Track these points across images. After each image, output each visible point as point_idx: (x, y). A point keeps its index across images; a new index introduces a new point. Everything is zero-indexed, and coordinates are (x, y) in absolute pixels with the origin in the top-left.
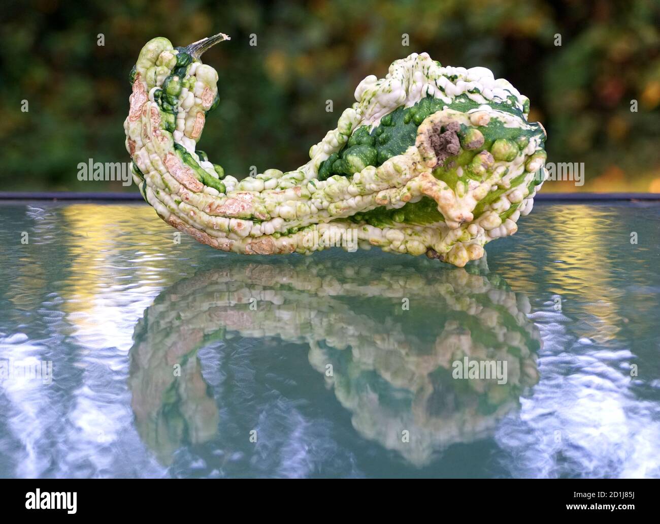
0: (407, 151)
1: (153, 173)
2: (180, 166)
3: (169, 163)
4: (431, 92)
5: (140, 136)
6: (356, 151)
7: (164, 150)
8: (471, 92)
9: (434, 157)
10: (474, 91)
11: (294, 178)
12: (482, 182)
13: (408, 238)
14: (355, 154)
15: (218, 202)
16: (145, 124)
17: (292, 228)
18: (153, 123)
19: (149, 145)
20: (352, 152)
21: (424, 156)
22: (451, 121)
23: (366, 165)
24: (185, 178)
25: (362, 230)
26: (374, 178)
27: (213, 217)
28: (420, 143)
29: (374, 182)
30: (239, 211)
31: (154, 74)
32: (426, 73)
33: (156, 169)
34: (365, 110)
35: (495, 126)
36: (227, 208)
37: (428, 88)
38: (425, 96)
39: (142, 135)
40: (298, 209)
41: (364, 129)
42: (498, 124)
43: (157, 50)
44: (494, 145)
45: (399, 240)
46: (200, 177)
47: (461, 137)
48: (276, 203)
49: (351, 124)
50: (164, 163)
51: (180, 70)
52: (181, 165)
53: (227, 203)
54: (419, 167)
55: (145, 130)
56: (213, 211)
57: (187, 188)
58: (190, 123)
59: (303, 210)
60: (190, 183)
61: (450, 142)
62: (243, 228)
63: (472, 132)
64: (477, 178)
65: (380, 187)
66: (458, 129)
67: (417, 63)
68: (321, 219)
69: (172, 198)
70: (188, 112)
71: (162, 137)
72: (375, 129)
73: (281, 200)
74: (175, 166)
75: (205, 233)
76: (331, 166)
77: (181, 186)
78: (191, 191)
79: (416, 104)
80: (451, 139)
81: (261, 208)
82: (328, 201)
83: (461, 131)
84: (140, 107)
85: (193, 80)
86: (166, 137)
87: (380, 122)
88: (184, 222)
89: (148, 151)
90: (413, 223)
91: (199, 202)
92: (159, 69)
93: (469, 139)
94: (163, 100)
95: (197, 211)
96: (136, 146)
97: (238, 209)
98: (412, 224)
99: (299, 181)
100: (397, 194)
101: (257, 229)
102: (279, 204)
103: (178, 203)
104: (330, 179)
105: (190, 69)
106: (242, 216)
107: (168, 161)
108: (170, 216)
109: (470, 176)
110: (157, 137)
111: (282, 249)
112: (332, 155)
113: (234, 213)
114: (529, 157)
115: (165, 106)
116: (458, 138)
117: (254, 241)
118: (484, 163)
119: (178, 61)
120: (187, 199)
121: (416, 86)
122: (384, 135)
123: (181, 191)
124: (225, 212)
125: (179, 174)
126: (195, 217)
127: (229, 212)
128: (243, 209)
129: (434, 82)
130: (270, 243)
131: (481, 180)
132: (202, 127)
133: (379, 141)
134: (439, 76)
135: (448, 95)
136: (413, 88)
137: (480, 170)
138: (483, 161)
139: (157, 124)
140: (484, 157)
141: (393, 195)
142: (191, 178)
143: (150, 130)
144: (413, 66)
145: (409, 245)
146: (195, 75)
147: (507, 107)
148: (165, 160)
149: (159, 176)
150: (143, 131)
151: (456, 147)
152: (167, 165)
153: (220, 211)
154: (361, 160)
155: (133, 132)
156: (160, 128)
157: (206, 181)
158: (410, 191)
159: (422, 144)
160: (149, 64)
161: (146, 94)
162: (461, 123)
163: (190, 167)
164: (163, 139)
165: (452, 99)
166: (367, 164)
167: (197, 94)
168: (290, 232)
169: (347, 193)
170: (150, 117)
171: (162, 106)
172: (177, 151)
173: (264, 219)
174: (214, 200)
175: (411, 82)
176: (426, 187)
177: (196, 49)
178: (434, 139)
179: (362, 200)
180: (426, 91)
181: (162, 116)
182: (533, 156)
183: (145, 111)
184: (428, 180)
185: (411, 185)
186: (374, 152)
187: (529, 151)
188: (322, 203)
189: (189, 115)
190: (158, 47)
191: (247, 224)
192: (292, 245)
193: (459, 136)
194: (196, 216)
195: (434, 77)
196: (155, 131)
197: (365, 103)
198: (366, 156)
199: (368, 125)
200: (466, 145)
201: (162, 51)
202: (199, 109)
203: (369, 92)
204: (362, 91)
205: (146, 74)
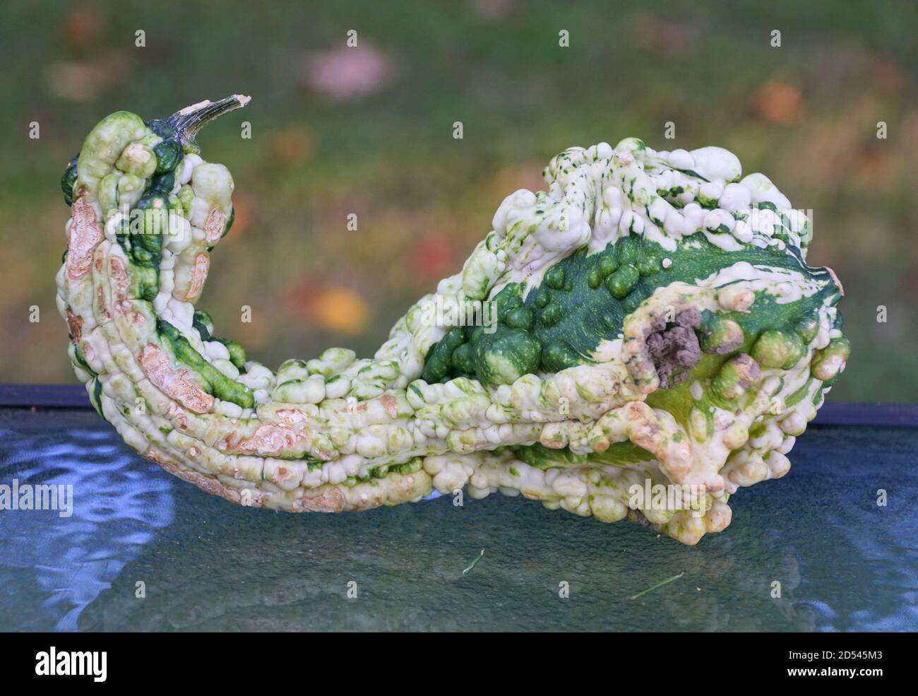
0: (598, 349)
1: (117, 377)
2: (170, 369)
3: (149, 362)
4: (638, 229)
5: (90, 308)
6: (502, 345)
7: (138, 339)
8: (714, 232)
9: (654, 377)
10: (720, 230)
11: (380, 377)
12: (738, 413)
13: (594, 490)
14: (501, 352)
15: (244, 431)
16: (101, 288)
17: (378, 468)
18: (115, 287)
19: (110, 327)
20: (494, 345)
21: (636, 378)
22: (685, 307)
23: (523, 373)
24: (180, 389)
25: (509, 473)
26: (538, 403)
27: (232, 457)
28: (630, 356)
29: (538, 408)
30: (282, 447)
31: (113, 190)
32: (628, 191)
33: (122, 371)
34: (512, 254)
35: (761, 306)
36: (259, 442)
37: (633, 222)
38: (626, 233)
39: (96, 308)
40: (391, 440)
41: (512, 292)
42: (767, 302)
43: (117, 142)
44: (759, 343)
45: (578, 497)
46: (206, 384)
47: (701, 334)
48: (350, 430)
49: (487, 280)
50: (139, 361)
51: (163, 179)
52: (172, 365)
53: (258, 433)
54: (625, 391)
55: (101, 299)
56: (234, 447)
57: (183, 407)
58: (184, 277)
59: (400, 443)
60: (189, 398)
61: (684, 348)
62: (289, 477)
63: (723, 327)
64: (730, 405)
65: (550, 418)
66: (697, 322)
67: (611, 171)
68: (432, 450)
69: (153, 422)
70: (179, 255)
71: (134, 315)
72: (533, 292)
73: (360, 424)
74: (161, 369)
75: (215, 480)
76: (451, 355)
77: (173, 404)
78: (192, 412)
79: (609, 245)
80: (684, 342)
81: (323, 441)
82: (447, 427)
83: (702, 325)
84: (88, 252)
85: (189, 197)
86: (141, 314)
87: (541, 279)
88: (176, 462)
89: (109, 338)
90: (602, 461)
91: (207, 433)
92: (124, 180)
93: (717, 340)
94: (134, 242)
95: (203, 447)
96: (84, 326)
97: (280, 444)
98: (598, 462)
99: (389, 380)
100: (582, 435)
101: (315, 477)
102: (356, 431)
103: (167, 432)
104: (451, 385)
105: (181, 173)
106: (287, 456)
107: (147, 359)
108: (149, 449)
109: (717, 401)
110: (125, 313)
111: (360, 505)
112: (451, 333)
113: (273, 451)
114: (820, 353)
115: (137, 254)
116: (696, 338)
117: (309, 494)
118: (743, 380)
119: (158, 163)
120: (184, 427)
121: (610, 215)
122: (551, 310)
123: (172, 412)
124: (257, 450)
125: (169, 382)
126: (199, 458)
127: (263, 449)
128: (290, 443)
129: (644, 210)
130: (338, 497)
131: (736, 409)
132: (205, 276)
133: (542, 319)
134: (653, 198)
135: (669, 234)
136: (604, 217)
137: (737, 394)
138: (742, 375)
139: (123, 289)
140: (743, 368)
141: (574, 436)
142: (191, 388)
143: (110, 299)
144: (603, 175)
145: (596, 505)
146: (190, 183)
147: (778, 256)
148: (141, 356)
149: (128, 384)
150: (96, 300)
151: (693, 356)
152: (145, 366)
153: (246, 447)
154: (512, 364)
155: (77, 300)
156: (130, 297)
157: (217, 391)
158: (609, 435)
159: (634, 357)
160: (103, 169)
161: (100, 227)
162: (702, 309)
163: (189, 368)
164: (136, 318)
165: (677, 241)
166: (522, 370)
167: (196, 222)
168: (374, 474)
169: (484, 419)
170: (110, 275)
171: (132, 252)
172: (163, 338)
173: (329, 459)
174: (235, 428)
175: (600, 207)
176: (639, 434)
177: (188, 124)
178: (655, 344)
179: (513, 431)
180: (629, 226)
181: (132, 275)
182: (826, 351)
183: (99, 261)
184: (643, 420)
185: (610, 426)
186: (535, 348)
187: (820, 344)
188: (435, 428)
189: (181, 261)
190: (119, 136)
191: (297, 469)
192: (378, 499)
193: (698, 332)
194: (201, 456)
195: (644, 202)
196: (121, 303)
197: (514, 244)
198: (521, 356)
199: (519, 282)
200: (711, 349)
201: (128, 144)
202: (198, 248)
203: (522, 225)
204: (509, 222)
205: (99, 189)
